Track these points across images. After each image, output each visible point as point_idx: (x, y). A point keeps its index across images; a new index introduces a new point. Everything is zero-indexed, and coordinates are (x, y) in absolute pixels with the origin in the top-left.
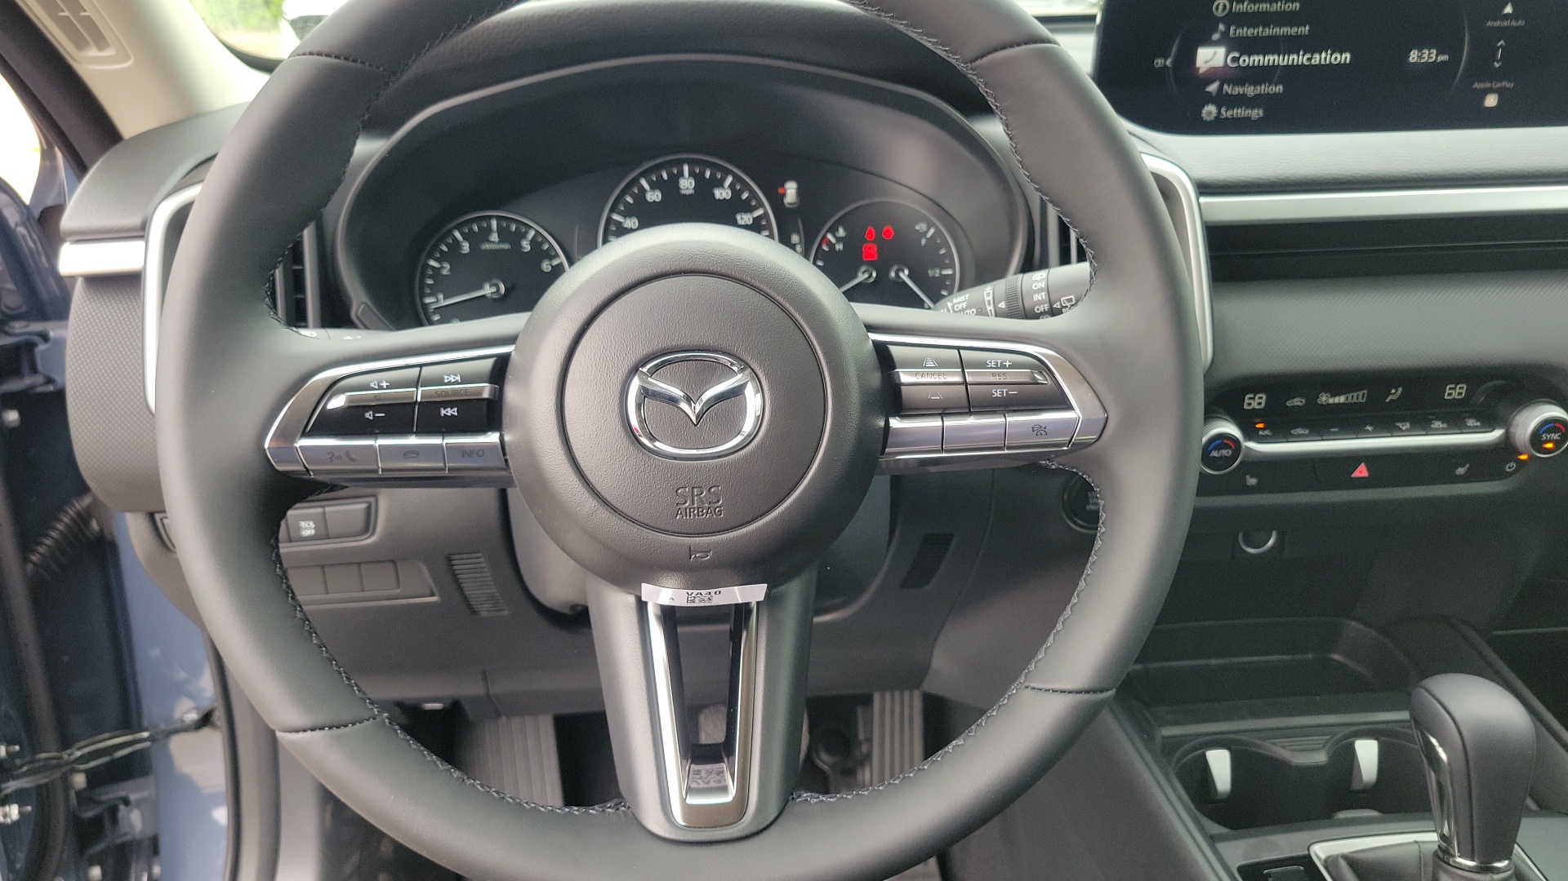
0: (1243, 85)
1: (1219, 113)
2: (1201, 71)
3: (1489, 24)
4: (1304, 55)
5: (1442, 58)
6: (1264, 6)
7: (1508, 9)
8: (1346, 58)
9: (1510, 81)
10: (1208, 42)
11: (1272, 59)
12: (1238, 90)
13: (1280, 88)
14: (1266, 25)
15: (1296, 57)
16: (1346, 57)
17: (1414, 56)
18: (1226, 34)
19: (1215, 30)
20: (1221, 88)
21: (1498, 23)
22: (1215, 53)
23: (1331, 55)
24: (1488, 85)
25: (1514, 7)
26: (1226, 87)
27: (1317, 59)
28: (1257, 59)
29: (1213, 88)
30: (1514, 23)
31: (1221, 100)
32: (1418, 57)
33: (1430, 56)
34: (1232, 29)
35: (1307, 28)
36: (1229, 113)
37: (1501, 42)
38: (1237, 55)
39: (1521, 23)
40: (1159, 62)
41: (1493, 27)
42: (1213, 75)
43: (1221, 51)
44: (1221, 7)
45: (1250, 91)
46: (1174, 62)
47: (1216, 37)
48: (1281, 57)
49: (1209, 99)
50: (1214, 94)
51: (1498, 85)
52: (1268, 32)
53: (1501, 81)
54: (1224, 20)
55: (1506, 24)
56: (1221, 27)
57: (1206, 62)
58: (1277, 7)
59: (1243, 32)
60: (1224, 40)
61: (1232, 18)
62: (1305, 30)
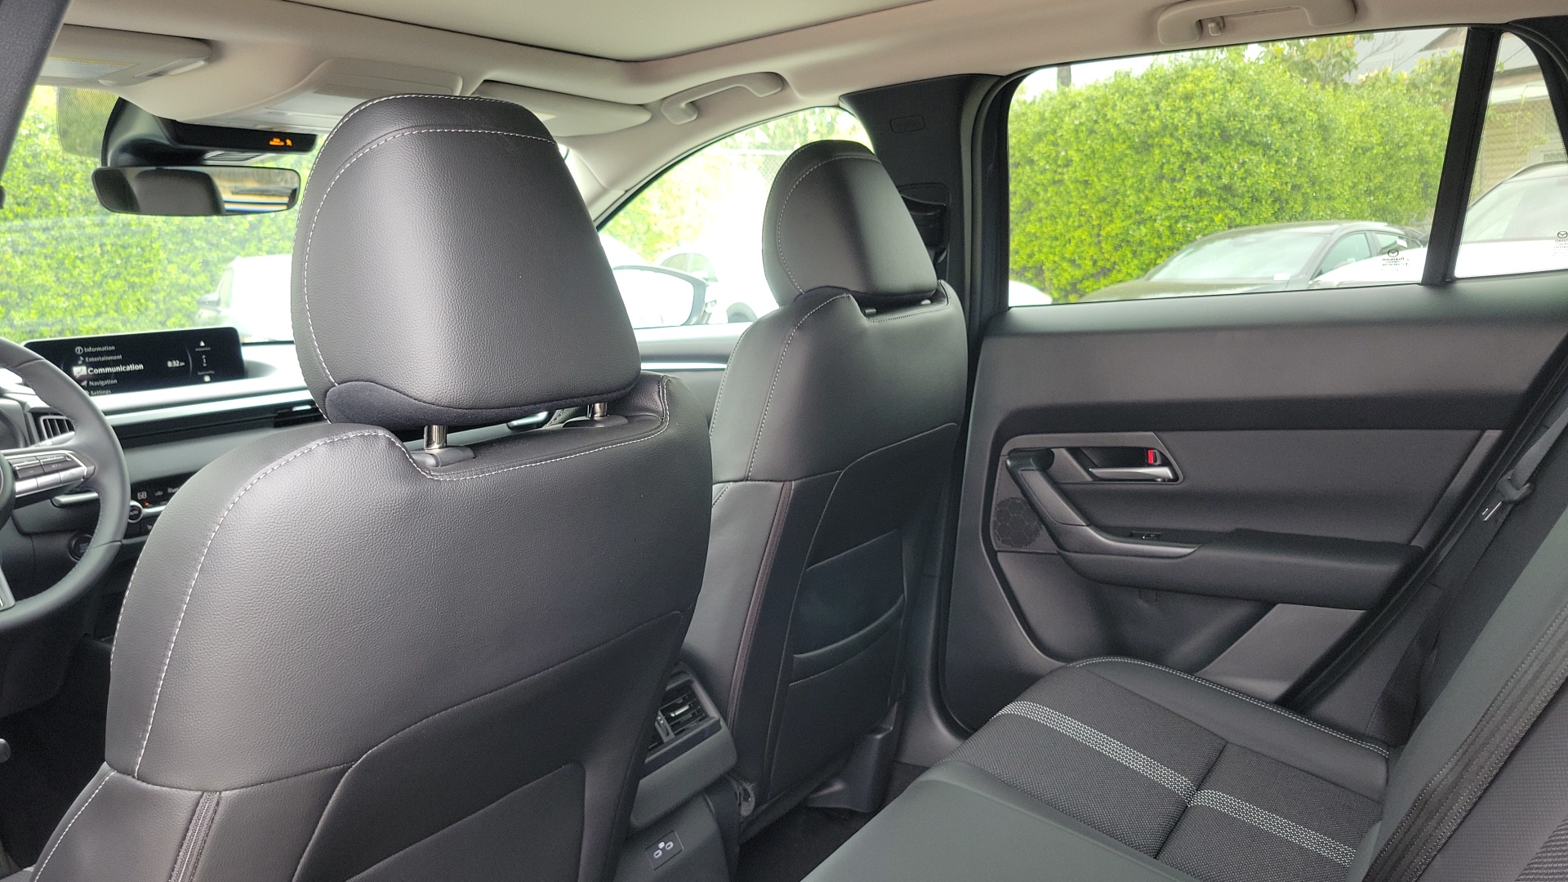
0: (98, 381)
2: (76, 377)
3: (196, 350)
4: (122, 367)
5: (182, 364)
6: (99, 349)
7: (202, 344)
9: (212, 370)
10: (76, 364)
11: (108, 370)
12: (96, 383)
13: (115, 381)
14: (102, 356)
15: (119, 368)
16: (141, 367)
17: (170, 364)
18: (84, 361)
19: (79, 360)
20: (88, 383)
21: (200, 349)
22: (81, 369)
23: (134, 366)
24: (204, 373)
25: (205, 342)
26: (90, 382)
27: (129, 368)
28: (101, 370)
29: (85, 383)
30: (206, 349)
32: (172, 364)
33: (176, 364)
34: (86, 359)
37: (204, 357)
38: (92, 369)
39: (209, 349)
41: (198, 351)
42: (83, 378)
43: (84, 368)
44: (79, 351)
45: (102, 383)
47: (80, 362)
48: (112, 369)
50: (85, 386)
51: (208, 372)
52: (103, 359)
53: (208, 369)
54: (82, 355)
55: (204, 349)
56: (82, 358)
57: (78, 373)
58: (105, 349)
59: (92, 359)
60: (84, 363)
61: (85, 355)
62: (120, 357)
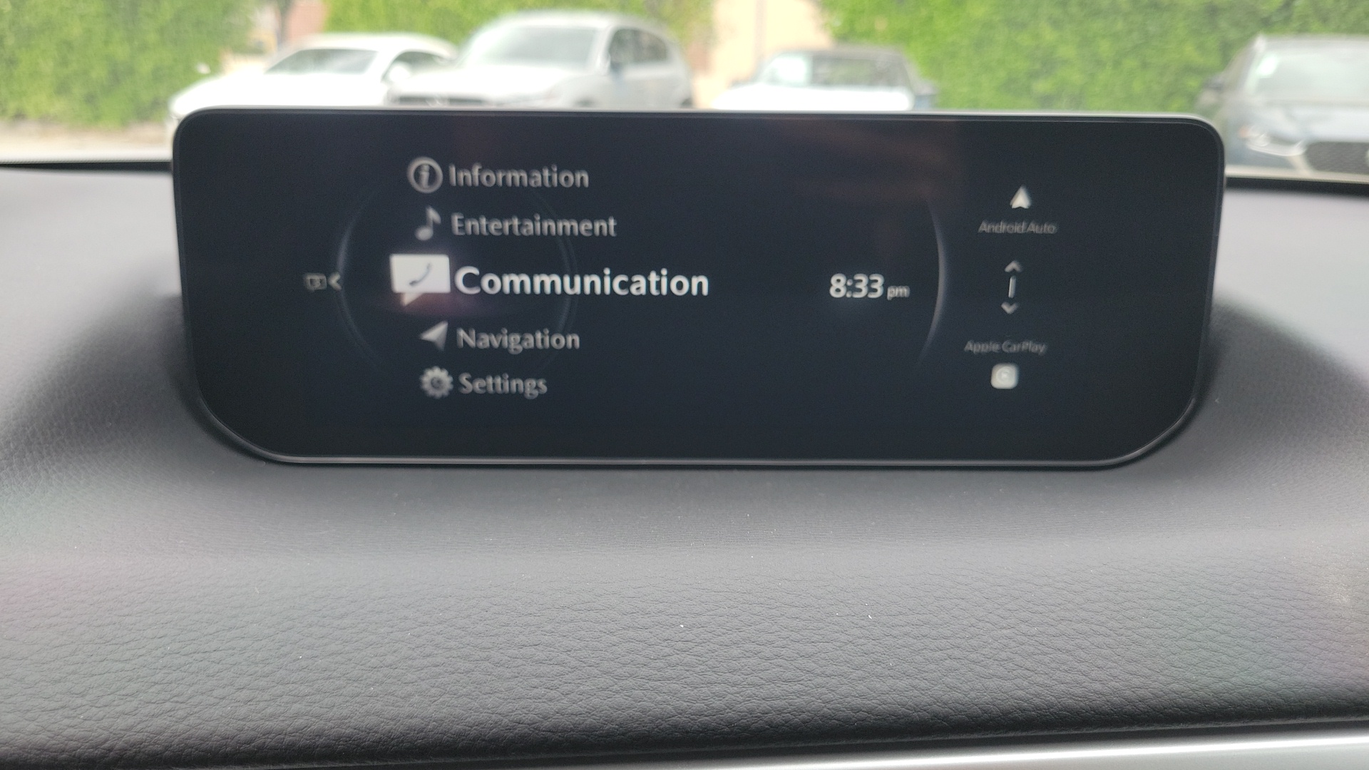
0: (497, 332)
1: (457, 383)
2: (407, 300)
3: (985, 227)
4: (612, 277)
5: (894, 292)
6: (516, 176)
7: (1021, 200)
8: (700, 285)
9: (1038, 340)
10: (410, 244)
11: (547, 282)
12: (487, 340)
13: (573, 340)
14: (525, 215)
15: (596, 279)
16: (700, 283)
17: (838, 286)
18: (443, 230)
19: (423, 221)
20: (451, 335)
21: (1002, 227)
22: (429, 267)
23: (670, 278)
24: (995, 347)
25: (1032, 194)
26: (462, 333)
27: (639, 286)
28: (515, 281)
29: (436, 334)
30: (1034, 228)
31: (453, 357)
32: (849, 289)
33: (870, 286)
34: (456, 219)
35: (612, 223)
36: (478, 385)
37: (1013, 266)
38: (475, 271)
39: (1049, 229)
40: (315, 280)
41: (992, 234)
42: (430, 309)
43: (441, 263)
44: (425, 175)
45: (513, 342)
46: (345, 281)
47: (425, 233)
48: (567, 279)
49: (432, 355)
50: (441, 344)
51: (1015, 348)
52: (531, 227)
53: (1019, 341)
54: (433, 200)
55: (1019, 228)
56: (433, 215)
57: (413, 283)
58: (541, 178)
59: (480, 225)
60: (442, 242)
61: (452, 198)
62: (608, 226)
